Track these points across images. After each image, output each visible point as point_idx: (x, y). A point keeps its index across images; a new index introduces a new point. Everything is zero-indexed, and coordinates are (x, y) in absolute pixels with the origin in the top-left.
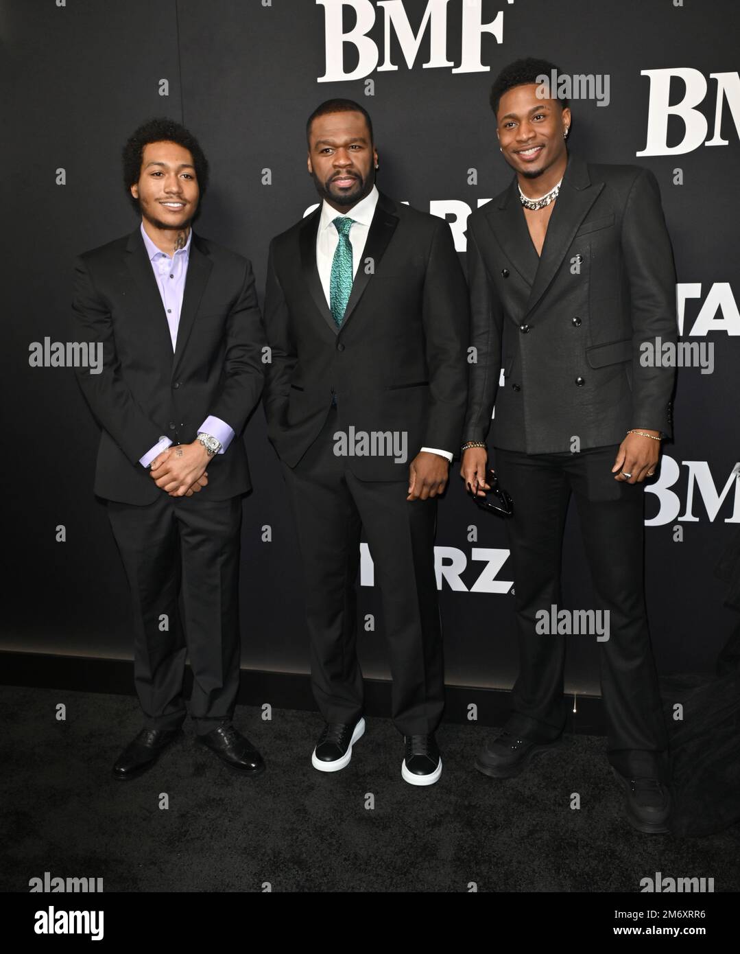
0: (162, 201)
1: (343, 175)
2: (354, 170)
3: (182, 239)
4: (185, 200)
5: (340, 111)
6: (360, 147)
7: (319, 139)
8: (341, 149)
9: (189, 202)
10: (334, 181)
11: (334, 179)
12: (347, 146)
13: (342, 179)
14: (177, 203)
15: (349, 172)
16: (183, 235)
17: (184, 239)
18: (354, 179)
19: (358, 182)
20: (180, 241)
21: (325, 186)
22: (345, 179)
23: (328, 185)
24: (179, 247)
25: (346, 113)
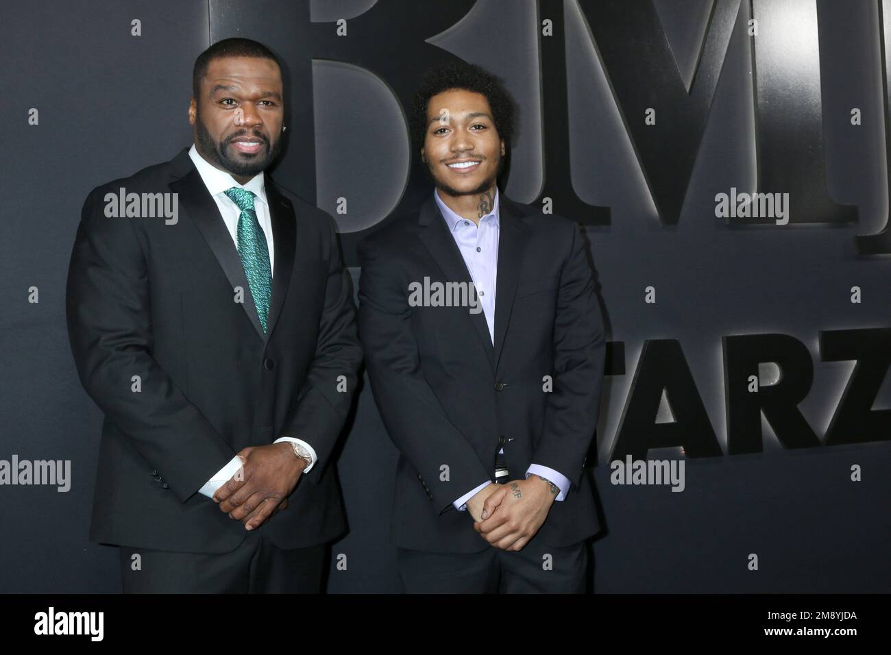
0: (449, 162)
1: (250, 136)
2: (263, 131)
3: (486, 203)
4: (480, 156)
5: (250, 56)
6: (273, 104)
7: (218, 83)
8: (248, 103)
9: (485, 158)
10: (235, 142)
11: (234, 139)
12: (255, 100)
13: (246, 141)
14: (468, 161)
15: (257, 133)
16: (486, 199)
17: (488, 203)
18: (261, 143)
19: (264, 147)
20: (484, 206)
21: (218, 147)
22: (251, 141)
23: (223, 146)
24: (484, 212)
25: (258, 59)
